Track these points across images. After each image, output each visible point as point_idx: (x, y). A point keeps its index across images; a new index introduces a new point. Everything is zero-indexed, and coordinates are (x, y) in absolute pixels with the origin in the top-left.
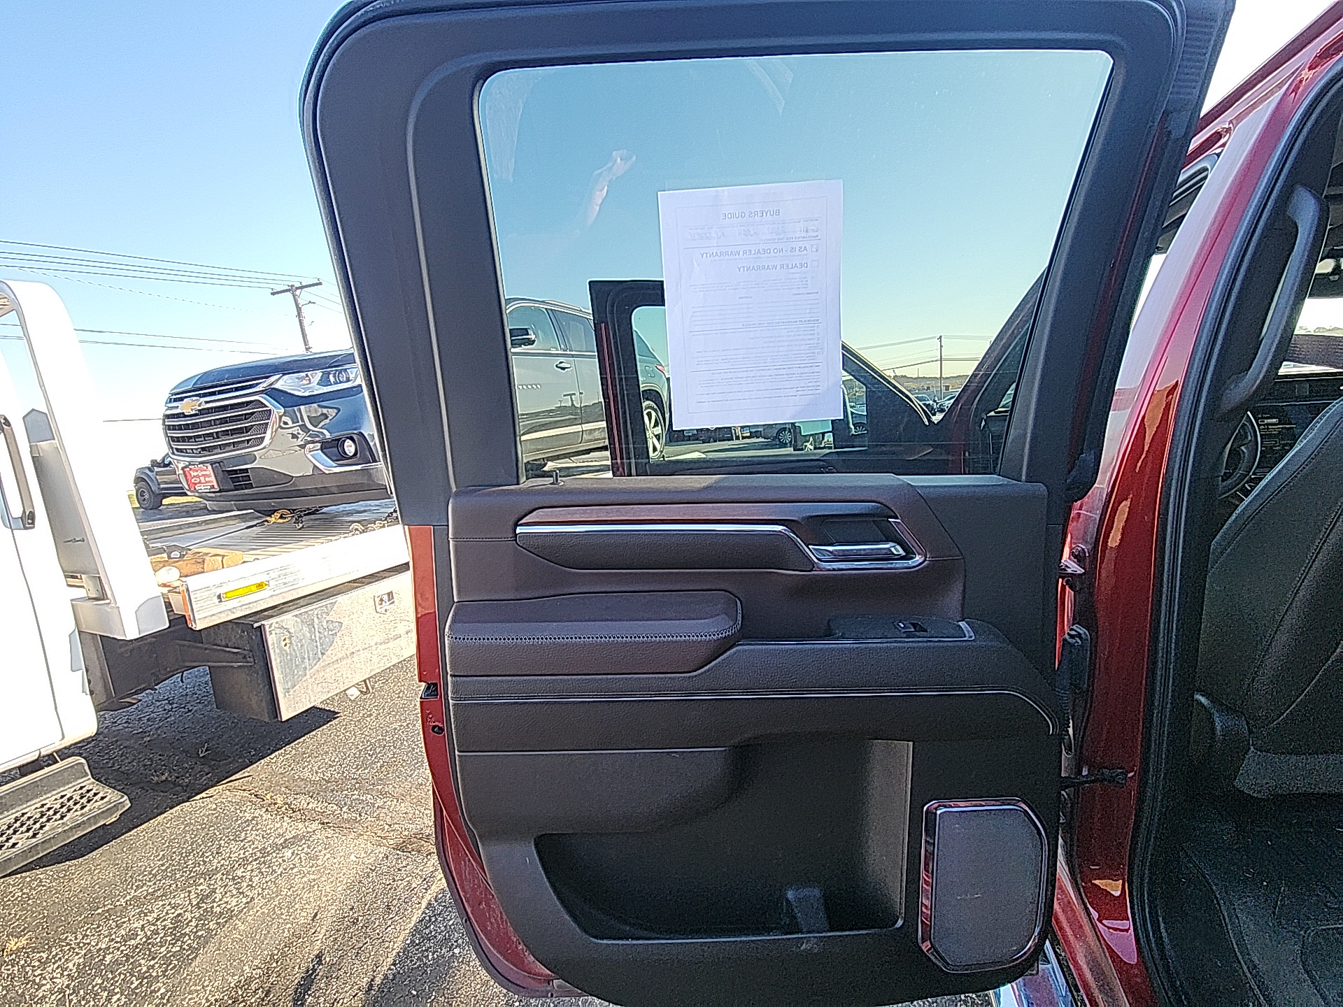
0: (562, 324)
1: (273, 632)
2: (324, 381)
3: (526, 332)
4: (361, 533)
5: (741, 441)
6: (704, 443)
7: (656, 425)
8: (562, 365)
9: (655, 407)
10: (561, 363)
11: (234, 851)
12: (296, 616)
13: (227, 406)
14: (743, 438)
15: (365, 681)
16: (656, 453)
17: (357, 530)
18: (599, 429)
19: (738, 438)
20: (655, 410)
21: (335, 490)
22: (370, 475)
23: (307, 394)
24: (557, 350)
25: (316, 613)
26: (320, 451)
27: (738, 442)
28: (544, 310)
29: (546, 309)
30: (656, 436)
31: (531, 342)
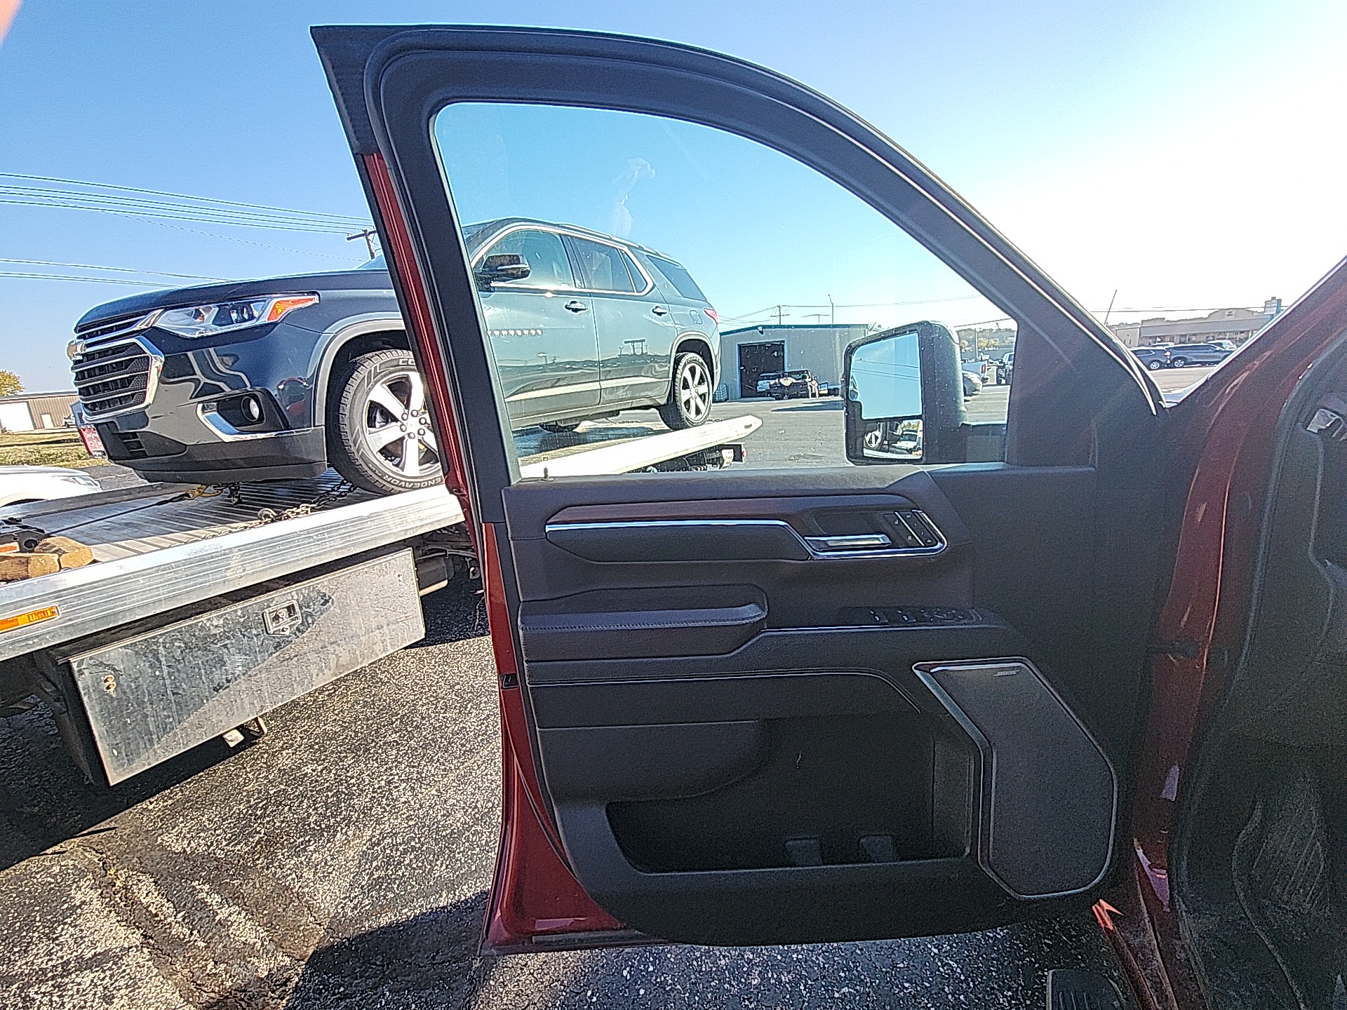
1: (86, 672)
2: (220, 320)
3: (515, 260)
4: (273, 521)
5: (818, 399)
6: (777, 399)
7: (702, 381)
8: (573, 306)
9: (701, 360)
10: (573, 303)
11: (39, 955)
12: (125, 647)
13: (107, 350)
14: (821, 395)
15: (256, 719)
16: (700, 416)
17: (267, 516)
18: (624, 387)
19: (814, 395)
20: (701, 365)
21: (241, 463)
22: (283, 448)
23: (197, 335)
24: (569, 286)
25: (161, 640)
26: (216, 413)
27: (814, 400)
28: (558, 237)
29: (560, 235)
30: (700, 396)
31: (525, 274)
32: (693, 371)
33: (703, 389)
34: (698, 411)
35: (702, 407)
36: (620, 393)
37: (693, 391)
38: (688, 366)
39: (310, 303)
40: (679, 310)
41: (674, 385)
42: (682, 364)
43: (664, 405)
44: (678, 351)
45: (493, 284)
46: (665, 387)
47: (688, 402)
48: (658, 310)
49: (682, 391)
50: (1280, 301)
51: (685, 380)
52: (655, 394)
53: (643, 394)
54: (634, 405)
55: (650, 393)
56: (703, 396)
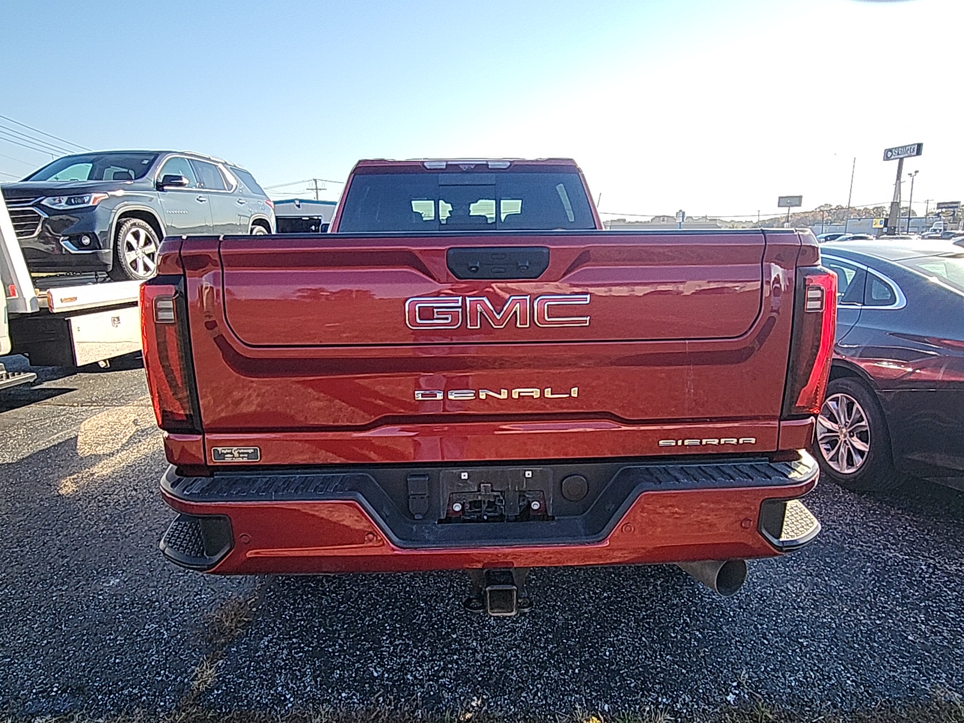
0: (198, 170)
1: (74, 324)
2: (69, 203)
10: (200, 197)
23: (60, 209)
24: (197, 188)
26: (67, 241)
29: (188, 159)
40: (253, 201)
44: (253, 224)
45: (166, 188)
48: (241, 201)
50: (684, 213)
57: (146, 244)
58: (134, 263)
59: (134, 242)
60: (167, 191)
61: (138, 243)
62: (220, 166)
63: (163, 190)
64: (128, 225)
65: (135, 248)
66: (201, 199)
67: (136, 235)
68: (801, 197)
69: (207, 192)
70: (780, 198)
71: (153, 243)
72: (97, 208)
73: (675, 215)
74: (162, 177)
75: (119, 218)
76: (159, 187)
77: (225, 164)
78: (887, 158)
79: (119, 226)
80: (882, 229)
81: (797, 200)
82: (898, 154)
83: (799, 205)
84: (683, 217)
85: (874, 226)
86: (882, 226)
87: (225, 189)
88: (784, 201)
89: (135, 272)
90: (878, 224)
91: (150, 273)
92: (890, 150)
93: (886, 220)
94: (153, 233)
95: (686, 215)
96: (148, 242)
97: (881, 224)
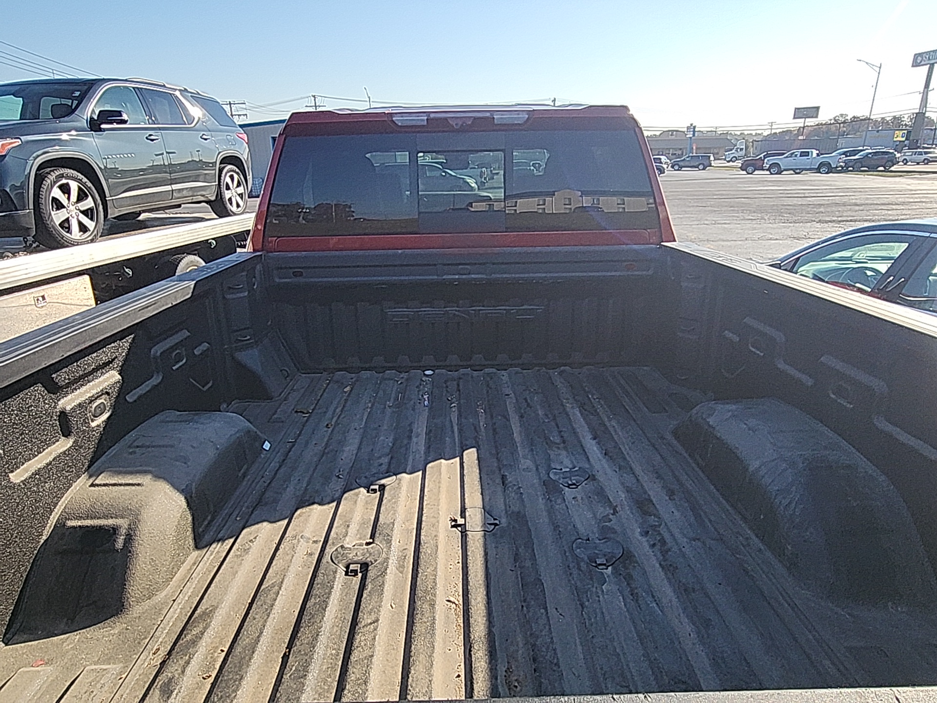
0: (149, 101)
3: (119, 113)
7: (239, 185)
9: (237, 170)
10: (150, 135)
16: (240, 209)
18: (187, 188)
20: (237, 173)
24: (145, 124)
29: (134, 88)
30: (239, 195)
31: (125, 122)
32: (232, 177)
33: (241, 190)
34: (238, 206)
35: (241, 203)
36: (185, 193)
37: (233, 191)
38: (229, 174)
39: (17, 144)
40: (221, 136)
41: (220, 188)
42: (224, 173)
43: (214, 201)
44: (221, 163)
45: (103, 126)
46: (214, 189)
47: (230, 199)
48: (204, 137)
49: (226, 192)
50: (695, 127)
51: (227, 184)
52: (208, 193)
53: (199, 194)
54: (193, 201)
55: (203, 193)
56: (241, 195)
57: (80, 199)
58: (66, 224)
59: (63, 198)
60: (104, 130)
61: (69, 199)
62: (177, 93)
63: (100, 130)
64: (52, 177)
65: (65, 205)
66: (152, 137)
67: (65, 189)
68: (818, 108)
69: (160, 129)
70: (796, 109)
71: (90, 198)
72: (7, 158)
73: (685, 130)
74: (97, 113)
75: (38, 169)
76: (95, 126)
77: (184, 91)
78: (916, 64)
79: (40, 179)
80: (904, 141)
81: (814, 111)
82: (929, 59)
83: (817, 117)
84: (694, 131)
85: (895, 139)
86: (904, 139)
87: (185, 124)
88: (800, 113)
89: (68, 235)
90: (899, 136)
91: (88, 234)
92: (920, 54)
93: (909, 132)
94: (89, 184)
95: (696, 130)
96: (82, 196)
97: (902, 137)
